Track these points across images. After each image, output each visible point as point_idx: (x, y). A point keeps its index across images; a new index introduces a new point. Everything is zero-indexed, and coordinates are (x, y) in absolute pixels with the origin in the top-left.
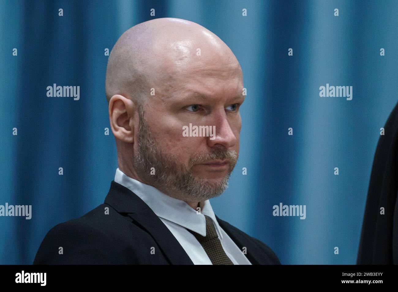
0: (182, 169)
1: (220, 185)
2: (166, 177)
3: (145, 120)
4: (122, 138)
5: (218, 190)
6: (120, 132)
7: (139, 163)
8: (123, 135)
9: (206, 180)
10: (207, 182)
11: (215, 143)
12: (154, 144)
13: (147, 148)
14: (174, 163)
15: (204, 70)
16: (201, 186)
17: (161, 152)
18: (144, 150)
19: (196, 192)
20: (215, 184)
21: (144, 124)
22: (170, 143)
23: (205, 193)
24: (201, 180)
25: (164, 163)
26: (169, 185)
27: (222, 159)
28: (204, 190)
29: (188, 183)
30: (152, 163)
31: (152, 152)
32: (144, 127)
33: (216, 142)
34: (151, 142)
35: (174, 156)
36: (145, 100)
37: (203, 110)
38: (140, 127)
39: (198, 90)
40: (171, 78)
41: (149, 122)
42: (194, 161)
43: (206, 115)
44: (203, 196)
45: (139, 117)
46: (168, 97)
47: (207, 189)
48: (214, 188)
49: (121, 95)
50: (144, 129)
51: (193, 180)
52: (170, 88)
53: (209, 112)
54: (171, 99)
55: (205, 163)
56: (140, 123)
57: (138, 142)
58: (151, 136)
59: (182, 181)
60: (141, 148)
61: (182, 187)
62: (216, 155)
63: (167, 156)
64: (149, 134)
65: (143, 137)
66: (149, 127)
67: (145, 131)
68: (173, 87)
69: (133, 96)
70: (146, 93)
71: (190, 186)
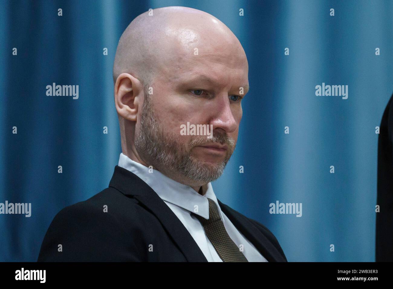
0: (182, 149)
1: (216, 169)
2: (165, 155)
3: (150, 99)
4: (125, 115)
5: (214, 173)
6: (125, 109)
7: (139, 141)
8: (127, 113)
9: (203, 163)
10: (204, 165)
11: (216, 127)
12: (157, 122)
13: (149, 126)
14: (175, 142)
15: (213, 56)
16: (198, 168)
17: (163, 130)
18: (145, 128)
19: (193, 174)
20: (212, 167)
21: (148, 102)
22: (173, 122)
23: (201, 175)
24: (199, 163)
25: (164, 142)
26: (167, 164)
27: (222, 143)
28: (200, 172)
29: (186, 164)
30: (153, 141)
31: (154, 130)
32: (148, 106)
33: (218, 126)
34: (154, 120)
35: (175, 135)
36: (152, 80)
37: (207, 94)
38: (144, 105)
39: (205, 74)
40: (180, 59)
41: (154, 101)
42: (195, 141)
43: (210, 99)
44: (200, 178)
45: (144, 96)
46: (175, 78)
47: (204, 171)
48: (210, 171)
49: (129, 73)
50: (148, 107)
51: (191, 162)
52: (179, 69)
53: (213, 97)
54: (177, 80)
55: (206, 145)
56: (144, 102)
57: (141, 121)
58: (154, 114)
59: (180, 162)
60: (143, 127)
61: (180, 168)
62: (216, 139)
63: (168, 135)
64: (153, 113)
65: (146, 115)
66: (153, 106)
67: (149, 110)
68: (181, 68)
69: (140, 76)
70: (154, 73)
71: (187, 168)
